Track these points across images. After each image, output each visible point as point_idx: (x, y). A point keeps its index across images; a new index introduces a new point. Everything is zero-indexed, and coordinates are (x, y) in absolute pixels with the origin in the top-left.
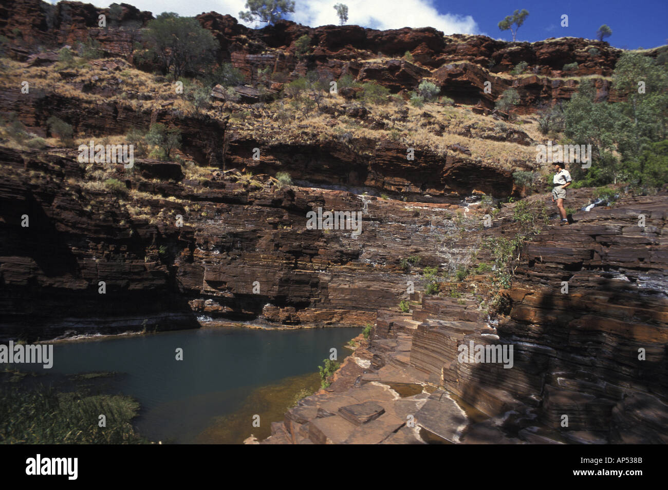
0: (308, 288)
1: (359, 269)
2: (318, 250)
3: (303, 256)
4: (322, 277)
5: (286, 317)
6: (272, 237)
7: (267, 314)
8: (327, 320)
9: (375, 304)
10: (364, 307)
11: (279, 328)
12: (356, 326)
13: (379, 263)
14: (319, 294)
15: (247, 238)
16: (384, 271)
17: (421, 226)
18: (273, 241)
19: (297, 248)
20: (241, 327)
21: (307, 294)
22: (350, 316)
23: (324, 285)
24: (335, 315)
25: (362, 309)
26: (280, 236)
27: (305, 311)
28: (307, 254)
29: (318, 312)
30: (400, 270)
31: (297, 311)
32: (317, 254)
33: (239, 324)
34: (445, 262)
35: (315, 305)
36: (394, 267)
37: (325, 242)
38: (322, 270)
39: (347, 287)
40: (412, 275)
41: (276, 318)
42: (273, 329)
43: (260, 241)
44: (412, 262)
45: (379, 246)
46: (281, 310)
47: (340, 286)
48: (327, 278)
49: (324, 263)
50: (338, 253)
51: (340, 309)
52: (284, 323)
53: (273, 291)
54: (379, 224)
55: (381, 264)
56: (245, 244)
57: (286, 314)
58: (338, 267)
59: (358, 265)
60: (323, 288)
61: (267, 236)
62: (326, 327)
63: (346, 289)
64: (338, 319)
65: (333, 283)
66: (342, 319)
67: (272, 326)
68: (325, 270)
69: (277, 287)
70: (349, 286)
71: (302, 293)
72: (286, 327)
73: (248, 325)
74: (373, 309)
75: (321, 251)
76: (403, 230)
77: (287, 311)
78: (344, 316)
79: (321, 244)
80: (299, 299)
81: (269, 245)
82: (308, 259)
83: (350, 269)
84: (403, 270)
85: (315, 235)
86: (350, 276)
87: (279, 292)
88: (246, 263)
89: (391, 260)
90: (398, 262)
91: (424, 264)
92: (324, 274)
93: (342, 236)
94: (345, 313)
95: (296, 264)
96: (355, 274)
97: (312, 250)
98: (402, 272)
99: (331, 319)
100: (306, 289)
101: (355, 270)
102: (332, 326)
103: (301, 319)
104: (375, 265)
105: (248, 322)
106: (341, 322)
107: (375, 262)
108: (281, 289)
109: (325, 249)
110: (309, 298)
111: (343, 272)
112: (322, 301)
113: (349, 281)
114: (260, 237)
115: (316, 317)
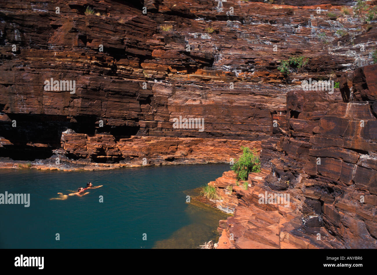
0: (135, 105)
1: (215, 79)
2: (152, 51)
3: (125, 57)
4: (159, 90)
5: (98, 149)
6: (73, 25)
7: (67, 147)
8: (167, 153)
9: (242, 127)
10: (224, 133)
11: (86, 169)
12: (213, 161)
13: (244, 71)
14: (153, 115)
15: (32, 27)
16: (253, 81)
17: (297, 27)
18: (75, 30)
19: (116, 44)
20: (29, 169)
21: (134, 114)
22: (203, 148)
23: (162, 102)
24: (180, 146)
25: (222, 135)
26: (88, 24)
27: (131, 141)
28: (134, 55)
29: (152, 142)
30: (275, 78)
31: (117, 140)
32: (150, 57)
33: (25, 165)
34: (347, 62)
35: (148, 131)
36: (267, 75)
37: (162, 40)
38: (159, 79)
39: (197, 103)
40: (296, 84)
41: (81, 152)
42: (76, 169)
43: (56, 33)
44: (293, 66)
45: (243, 49)
46: (89, 138)
47: (188, 103)
48: (166, 91)
49: (161, 69)
50: (182, 55)
51: (187, 136)
52: (95, 159)
53: (73, 107)
54: (239, 24)
55: (247, 70)
56: (29, 37)
57: (98, 145)
58: (183, 76)
59: (213, 74)
60: (160, 105)
61: (66, 24)
62: (166, 165)
63: (196, 106)
64: (184, 152)
65: (175, 98)
66: (191, 151)
67: (75, 166)
68: (163, 79)
69: (80, 100)
70: (201, 103)
71: (125, 113)
72: (97, 166)
73: (40, 166)
74: (239, 135)
75: (156, 52)
76: (273, 31)
77: (99, 140)
78: (193, 147)
79: (157, 42)
80: (119, 122)
81: (70, 39)
82: (135, 63)
83: (202, 79)
84: (281, 78)
85: (147, 29)
86: (202, 89)
87: (83, 108)
88: (29, 63)
89: (262, 64)
90: (272, 67)
91: (312, 68)
92: (161, 85)
93: (188, 36)
94: (196, 143)
95: (114, 68)
96: (209, 85)
97: (143, 49)
98: (279, 81)
99: (173, 152)
100: (131, 105)
101: (209, 80)
102: (174, 163)
103: (124, 154)
104: (238, 74)
105: (41, 161)
106: (190, 157)
107: (238, 69)
108: (87, 104)
109: (161, 49)
110: (137, 120)
111: (192, 82)
112: (160, 126)
113: (199, 95)
114: (55, 27)
115: (149, 149)
